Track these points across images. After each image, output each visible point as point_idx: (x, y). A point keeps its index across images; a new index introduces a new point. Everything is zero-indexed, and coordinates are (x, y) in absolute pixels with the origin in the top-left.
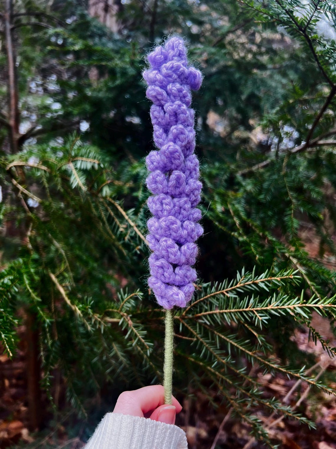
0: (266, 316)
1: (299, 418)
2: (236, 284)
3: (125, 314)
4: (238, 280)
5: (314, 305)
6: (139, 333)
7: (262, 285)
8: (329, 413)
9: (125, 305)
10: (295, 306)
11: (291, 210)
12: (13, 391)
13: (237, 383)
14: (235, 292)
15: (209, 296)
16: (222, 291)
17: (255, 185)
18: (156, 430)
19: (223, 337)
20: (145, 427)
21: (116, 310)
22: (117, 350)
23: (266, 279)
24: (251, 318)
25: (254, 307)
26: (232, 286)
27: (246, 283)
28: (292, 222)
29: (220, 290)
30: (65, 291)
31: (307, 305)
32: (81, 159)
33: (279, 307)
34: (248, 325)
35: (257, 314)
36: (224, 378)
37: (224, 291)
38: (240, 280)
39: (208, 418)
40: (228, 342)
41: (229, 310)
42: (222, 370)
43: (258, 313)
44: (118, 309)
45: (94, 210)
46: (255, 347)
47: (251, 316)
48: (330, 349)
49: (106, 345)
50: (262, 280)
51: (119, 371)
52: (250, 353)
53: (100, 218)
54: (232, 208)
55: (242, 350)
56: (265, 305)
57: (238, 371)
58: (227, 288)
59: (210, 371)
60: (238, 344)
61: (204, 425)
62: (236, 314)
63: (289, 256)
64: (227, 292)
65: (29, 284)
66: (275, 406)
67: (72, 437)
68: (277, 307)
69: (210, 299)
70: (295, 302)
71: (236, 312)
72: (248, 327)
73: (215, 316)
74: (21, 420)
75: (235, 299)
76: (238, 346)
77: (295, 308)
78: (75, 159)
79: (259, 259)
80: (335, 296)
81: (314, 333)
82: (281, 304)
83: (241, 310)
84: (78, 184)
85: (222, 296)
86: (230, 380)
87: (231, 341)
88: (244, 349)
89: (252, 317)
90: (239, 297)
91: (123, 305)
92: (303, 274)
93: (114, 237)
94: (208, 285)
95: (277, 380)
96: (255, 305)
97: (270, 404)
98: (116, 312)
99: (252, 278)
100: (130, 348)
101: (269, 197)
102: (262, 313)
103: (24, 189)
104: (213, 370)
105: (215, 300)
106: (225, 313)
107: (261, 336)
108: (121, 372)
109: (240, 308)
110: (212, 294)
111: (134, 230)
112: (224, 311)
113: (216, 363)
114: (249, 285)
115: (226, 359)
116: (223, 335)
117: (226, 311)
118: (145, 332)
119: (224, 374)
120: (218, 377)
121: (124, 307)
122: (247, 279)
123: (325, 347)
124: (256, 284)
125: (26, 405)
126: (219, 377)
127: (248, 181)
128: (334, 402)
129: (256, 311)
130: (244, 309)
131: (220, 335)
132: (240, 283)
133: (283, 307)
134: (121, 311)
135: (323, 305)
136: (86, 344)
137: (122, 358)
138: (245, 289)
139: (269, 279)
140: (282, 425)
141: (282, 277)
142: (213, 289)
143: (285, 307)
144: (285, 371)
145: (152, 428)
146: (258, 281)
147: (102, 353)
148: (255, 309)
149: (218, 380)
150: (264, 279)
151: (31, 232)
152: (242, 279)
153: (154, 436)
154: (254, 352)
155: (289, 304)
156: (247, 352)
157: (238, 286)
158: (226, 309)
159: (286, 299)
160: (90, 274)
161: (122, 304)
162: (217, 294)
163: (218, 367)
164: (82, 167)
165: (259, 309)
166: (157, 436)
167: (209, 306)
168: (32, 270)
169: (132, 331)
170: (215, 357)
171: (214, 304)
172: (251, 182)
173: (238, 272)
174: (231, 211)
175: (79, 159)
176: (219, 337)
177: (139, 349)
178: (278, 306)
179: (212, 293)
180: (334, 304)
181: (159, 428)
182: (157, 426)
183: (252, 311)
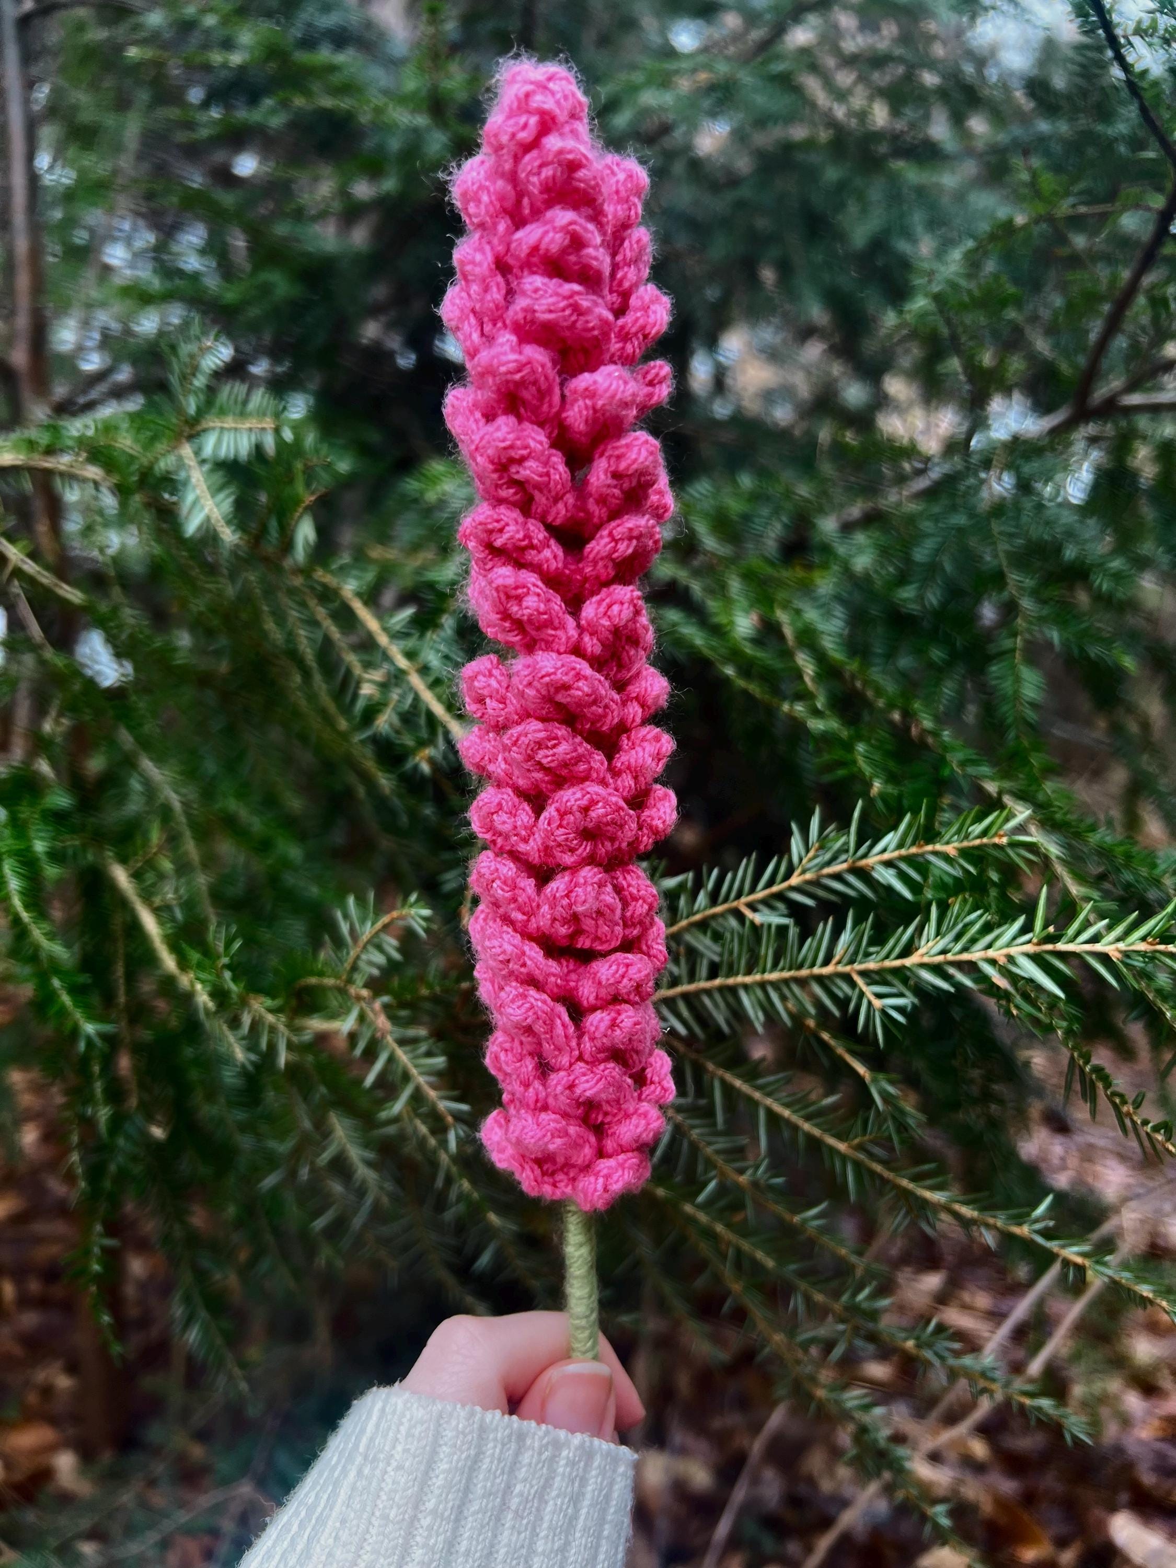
0: (901, 995)
1: (1028, 1401)
2: (788, 875)
3: (365, 993)
4: (795, 859)
5: (1088, 947)
6: (416, 1066)
7: (888, 877)
8: (1149, 1413)
9: (364, 957)
10: (1013, 951)
11: (1014, 635)
12: (30, 1320)
13: (793, 1267)
14: (781, 906)
15: (684, 923)
16: (735, 904)
17: (884, 552)
18: (518, 1453)
19: (738, 1083)
20: (480, 1437)
21: (330, 981)
22: (344, 1140)
23: (903, 852)
24: (843, 1003)
25: (852, 962)
26: (770, 883)
27: (827, 871)
28: (1018, 680)
29: (726, 900)
30: (161, 923)
31: (1061, 946)
32: (219, 425)
33: (950, 957)
34: (834, 1036)
35: (865, 988)
36: (746, 1246)
37: (741, 904)
38: (801, 860)
39: (717, 1423)
40: (755, 1104)
41: (757, 977)
42: (738, 1217)
43: (868, 984)
44: (337, 977)
45: (270, 625)
46: (859, 1122)
47: (840, 994)
48: (1148, 1128)
49: (307, 1124)
50: (886, 856)
51: (357, 1222)
52: (842, 1147)
53: (294, 656)
54: (792, 623)
55: (810, 1137)
56: (897, 950)
57: (797, 1219)
58: (753, 890)
59: (692, 1220)
60: (794, 1112)
61: (702, 1446)
62: (786, 991)
63: (1000, 793)
64: (752, 907)
65: (23, 893)
66: (937, 1354)
67: (226, 1482)
68: (941, 958)
69: (688, 938)
70: (1014, 938)
71: (786, 981)
72: (832, 1042)
73: (707, 1001)
74: (52, 1420)
75: (782, 930)
76: (795, 1119)
77: (1011, 959)
78: (199, 428)
79: (882, 795)
80: (1170, 909)
81: (1088, 1069)
82: (959, 946)
83: (804, 972)
84: (208, 519)
85: (733, 922)
86: (768, 1254)
87: (769, 1101)
88: (817, 1132)
89: (848, 1000)
90: (797, 923)
91: (358, 958)
92: (1053, 858)
93: (343, 724)
94: (682, 886)
95: (966, 1297)
96: (856, 953)
97: (918, 1346)
98: (331, 988)
99: (847, 851)
100: (391, 1130)
101: (935, 594)
102: (885, 983)
103: (22, 556)
104: (703, 1217)
105: (707, 941)
106: (746, 987)
107: (881, 1076)
108: (365, 1226)
109: (800, 967)
110: (697, 917)
111: (411, 689)
112: (740, 979)
113: (712, 1185)
114: (837, 877)
115: (750, 1172)
116: (740, 1076)
117: (748, 979)
118: (440, 1061)
119: (744, 1231)
120: (723, 1247)
121: (362, 964)
122: (828, 856)
123: (1128, 1122)
124: (863, 874)
125: (72, 1369)
126: (729, 1243)
127: (860, 538)
128: (1166, 1372)
129: (864, 974)
130: (817, 970)
131: (728, 1077)
132: (804, 872)
133: (965, 956)
134: (350, 981)
135: (1121, 946)
136: (244, 1128)
137: (363, 1172)
138: (821, 893)
139: (914, 850)
140: (979, 1449)
141: (966, 844)
142: (702, 899)
143: (975, 955)
144: (975, 1214)
145: (503, 1445)
146: (871, 861)
147: (297, 1153)
148: (857, 966)
149: (724, 1257)
150: (896, 854)
151: (57, 722)
152: (811, 854)
153: (512, 1471)
154: (856, 1141)
155: (989, 946)
156: (831, 1141)
157: (795, 880)
158: (749, 972)
159: (977, 926)
160: (274, 880)
161: (353, 954)
162: (714, 917)
163: (721, 1203)
164: (223, 453)
165: (871, 965)
166: (522, 1473)
167: (683, 961)
168: (40, 847)
169: (392, 1059)
170: (710, 1164)
171: (702, 955)
172: (868, 541)
173: (794, 827)
174: (788, 632)
175: (211, 424)
176: (724, 1083)
177: (423, 1129)
178: (944, 952)
179: (698, 912)
180: (1165, 938)
181: (528, 1442)
182: (521, 1437)
183: (847, 978)
